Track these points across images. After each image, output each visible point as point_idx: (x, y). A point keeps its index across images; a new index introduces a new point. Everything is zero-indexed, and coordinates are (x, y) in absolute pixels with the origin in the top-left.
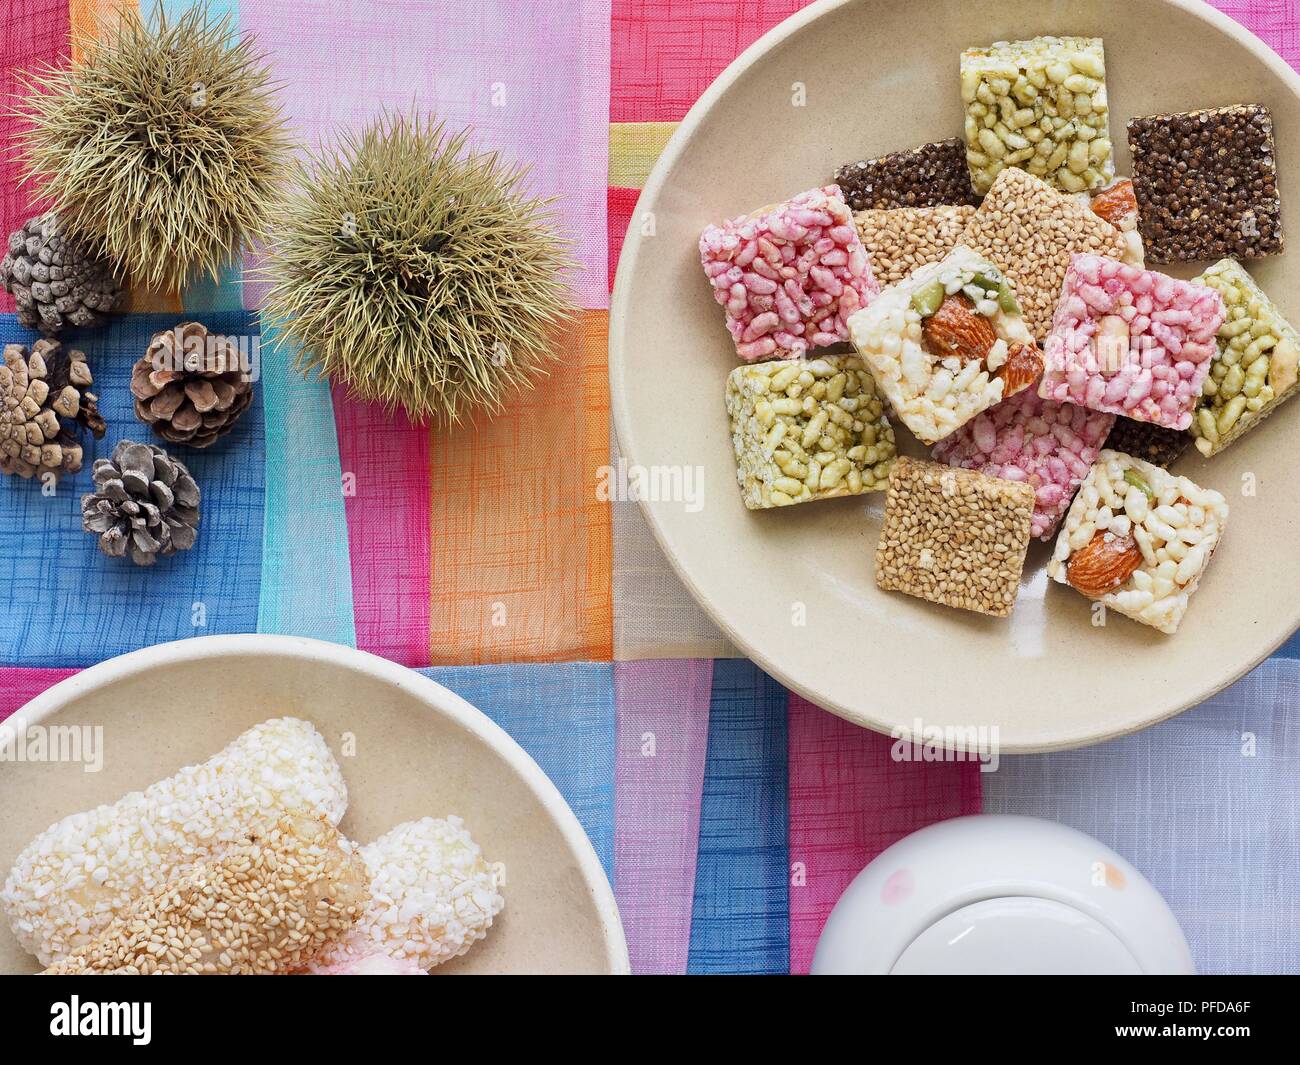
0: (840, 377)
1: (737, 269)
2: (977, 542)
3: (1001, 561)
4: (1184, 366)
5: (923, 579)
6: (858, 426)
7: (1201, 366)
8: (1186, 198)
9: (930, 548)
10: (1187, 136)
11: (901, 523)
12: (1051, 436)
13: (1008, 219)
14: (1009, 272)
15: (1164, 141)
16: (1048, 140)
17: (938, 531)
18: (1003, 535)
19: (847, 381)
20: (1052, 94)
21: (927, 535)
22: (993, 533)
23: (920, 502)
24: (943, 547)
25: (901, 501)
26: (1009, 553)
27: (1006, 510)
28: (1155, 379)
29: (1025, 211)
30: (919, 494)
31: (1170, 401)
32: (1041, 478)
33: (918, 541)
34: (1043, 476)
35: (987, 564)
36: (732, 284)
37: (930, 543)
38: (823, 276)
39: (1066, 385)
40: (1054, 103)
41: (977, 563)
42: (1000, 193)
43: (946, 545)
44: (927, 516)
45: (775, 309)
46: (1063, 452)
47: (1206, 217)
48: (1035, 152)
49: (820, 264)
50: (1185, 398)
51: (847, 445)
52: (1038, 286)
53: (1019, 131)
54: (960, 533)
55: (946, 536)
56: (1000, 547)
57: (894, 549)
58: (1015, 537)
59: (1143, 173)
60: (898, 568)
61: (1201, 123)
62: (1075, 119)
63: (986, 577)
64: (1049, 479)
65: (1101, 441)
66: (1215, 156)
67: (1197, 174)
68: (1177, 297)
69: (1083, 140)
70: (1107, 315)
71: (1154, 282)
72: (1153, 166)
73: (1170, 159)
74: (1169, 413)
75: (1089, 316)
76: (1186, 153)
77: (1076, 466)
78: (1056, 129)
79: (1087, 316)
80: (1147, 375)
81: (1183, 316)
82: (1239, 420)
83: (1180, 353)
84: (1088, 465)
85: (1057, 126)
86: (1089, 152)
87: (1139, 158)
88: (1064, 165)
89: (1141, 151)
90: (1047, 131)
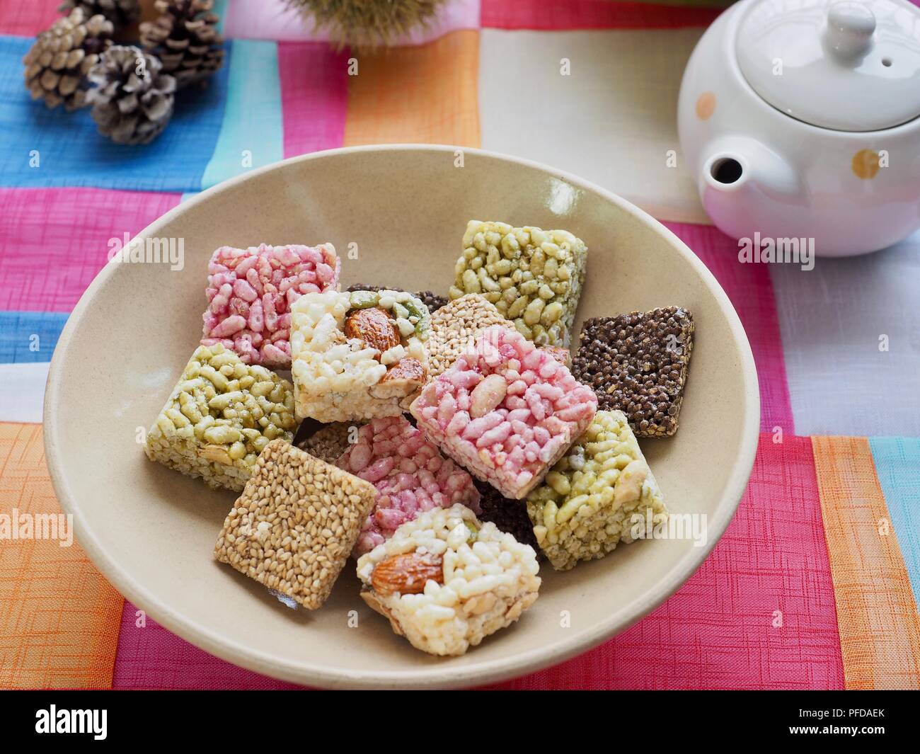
0: (270, 384)
1: (233, 274)
2: (310, 524)
3: (323, 546)
4: (538, 430)
5: (253, 552)
6: (264, 420)
8: (608, 376)
9: (270, 522)
10: (624, 329)
11: (256, 491)
12: (415, 475)
13: (455, 321)
15: (607, 332)
16: (514, 288)
17: (283, 506)
18: (333, 521)
20: (530, 252)
21: (272, 507)
22: (325, 516)
23: (279, 474)
24: (281, 523)
25: (265, 471)
26: (332, 539)
27: (343, 495)
28: (512, 432)
29: (471, 318)
30: (281, 466)
31: (517, 452)
32: (391, 503)
33: (264, 514)
34: (394, 502)
35: (311, 548)
36: (223, 283)
37: (272, 516)
39: (436, 408)
40: (529, 261)
41: (303, 544)
42: (458, 304)
43: (284, 522)
44: (279, 489)
45: (247, 316)
46: (419, 490)
48: (502, 296)
49: (298, 290)
50: (531, 457)
53: (495, 277)
54: (299, 511)
55: (288, 512)
56: (327, 532)
57: (242, 515)
58: (342, 524)
59: (583, 355)
60: (237, 537)
61: (638, 318)
62: (541, 277)
63: (306, 561)
64: (397, 506)
65: (457, 495)
66: (641, 344)
67: (623, 359)
68: (557, 380)
69: (542, 299)
70: (494, 373)
71: (542, 361)
72: (593, 351)
73: (607, 347)
74: (513, 461)
75: (478, 366)
76: (620, 342)
77: (425, 503)
78: (523, 281)
79: (476, 365)
80: (506, 425)
81: (555, 390)
82: (577, 513)
83: (542, 420)
84: (435, 506)
85: (525, 279)
86: (543, 310)
87: (584, 343)
88: (520, 315)
89: (587, 338)
90: (516, 281)
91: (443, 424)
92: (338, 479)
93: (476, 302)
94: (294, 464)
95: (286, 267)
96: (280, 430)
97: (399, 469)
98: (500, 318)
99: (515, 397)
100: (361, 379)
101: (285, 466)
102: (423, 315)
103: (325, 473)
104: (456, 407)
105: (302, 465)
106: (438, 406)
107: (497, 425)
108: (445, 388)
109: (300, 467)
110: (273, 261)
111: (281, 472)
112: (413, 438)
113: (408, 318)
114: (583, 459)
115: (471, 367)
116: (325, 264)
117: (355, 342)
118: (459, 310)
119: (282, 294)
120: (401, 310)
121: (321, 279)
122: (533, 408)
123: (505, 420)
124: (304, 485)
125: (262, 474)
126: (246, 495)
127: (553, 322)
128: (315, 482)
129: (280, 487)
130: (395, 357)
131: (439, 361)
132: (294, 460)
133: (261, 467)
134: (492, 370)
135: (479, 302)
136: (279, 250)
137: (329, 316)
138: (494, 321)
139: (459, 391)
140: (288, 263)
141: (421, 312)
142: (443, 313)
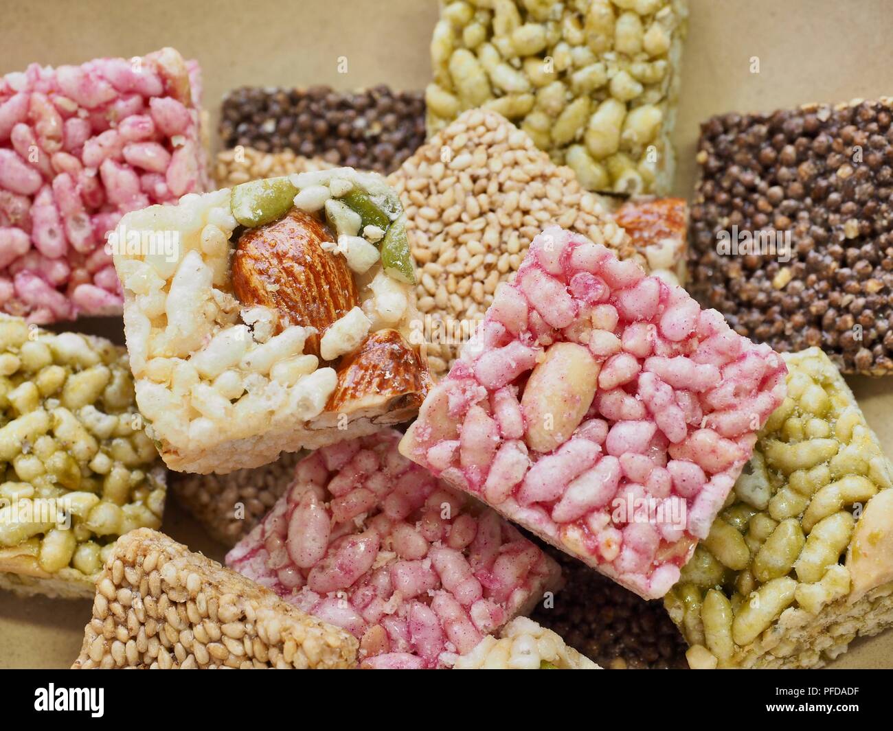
0: (99, 372)
4: (682, 468)
6: (101, 462)
7: (715, 479)
10: (791, 141)
11: (108, 651)
12: (426, 564)
13: (452, 180)
14: (430, 266)
15: (754, 148)
16: (558, 86)
19: (110, 380)
23: (147, 616)
25: (117, 608)
28: (624, 480)
29: (485, 171)
32: (388, 636)
34: (394, 636)
38: (120, 179)
42: (452, 138)
46: (441, 599)
47: (798, 284)
48: (535, 103)
49: (122, 161)
50: (672, 532)
51: (65, 484)
52: (473, 299)
53: (516, 62)
61: (819, 120)
62: (610, 56)
64: (402, 643)
65: (519, 597)
66: (833, 179)
67: (798, 210)
68: (700, 341)
69: (618, 100)
70: (565, 340)
71: (664, 299)
72: (729, 191)
73: (758, 181)
74: (636, 550)
75: (530, 328)
76: (784, 172)
77: (457, 630)
78: (576, 67)
79: (524, 328)
80: (610, 466)
81: (702, 371)
82: (776, 622)
83: (682, 443)
84: (480, 633)
85: (578, 63)
86: (623, 125)
87: (709, 174)
88: (578, 137)
89: (714, 163)
90: (561, 68)
91: (476, 478)
92: (274, 638)
93: (488, 130)
94: (174, 596)
95: (90, 110)
96: (137, 476)
97: (392, 550)
98: (543, 164)
99: (618, 395)
100: (288, 411)
101: (157, 601)
102: (393, 217)
103: (243, 619)
104: (497, 439)
105: (193, 600)
106: (457, 437)
107: (591, 467)
108: (468, 395)
109: (190, 606)
110: (60, 100)
111: (152, 613)
112: (409, 477)
113: (360, 233)
114: (763, 482)
115: (514, 333)
116: (168, 100)
117: (260, 314)
118: (457, 152)
119: (91, 173)
120: (344, 216)
121: (167, 131)
122: (661, 418)
123: (605, 452)
124: (205, 645)
125: (114, 615)
126: (89, 657)
127: (645, 146)
128: (225, 639)
129: (155, 642)
130: (350, 338)
131: (434, 277)
132: (173, 588)
133: (109, 601)
134: (560, 336)
135: (495, 130)
136: (67, 75)
137: (193, 259)
138: (533, 173)
139: (498, 396)
140: (93, 103)
141: (387, 211)
142: (424, 165)
